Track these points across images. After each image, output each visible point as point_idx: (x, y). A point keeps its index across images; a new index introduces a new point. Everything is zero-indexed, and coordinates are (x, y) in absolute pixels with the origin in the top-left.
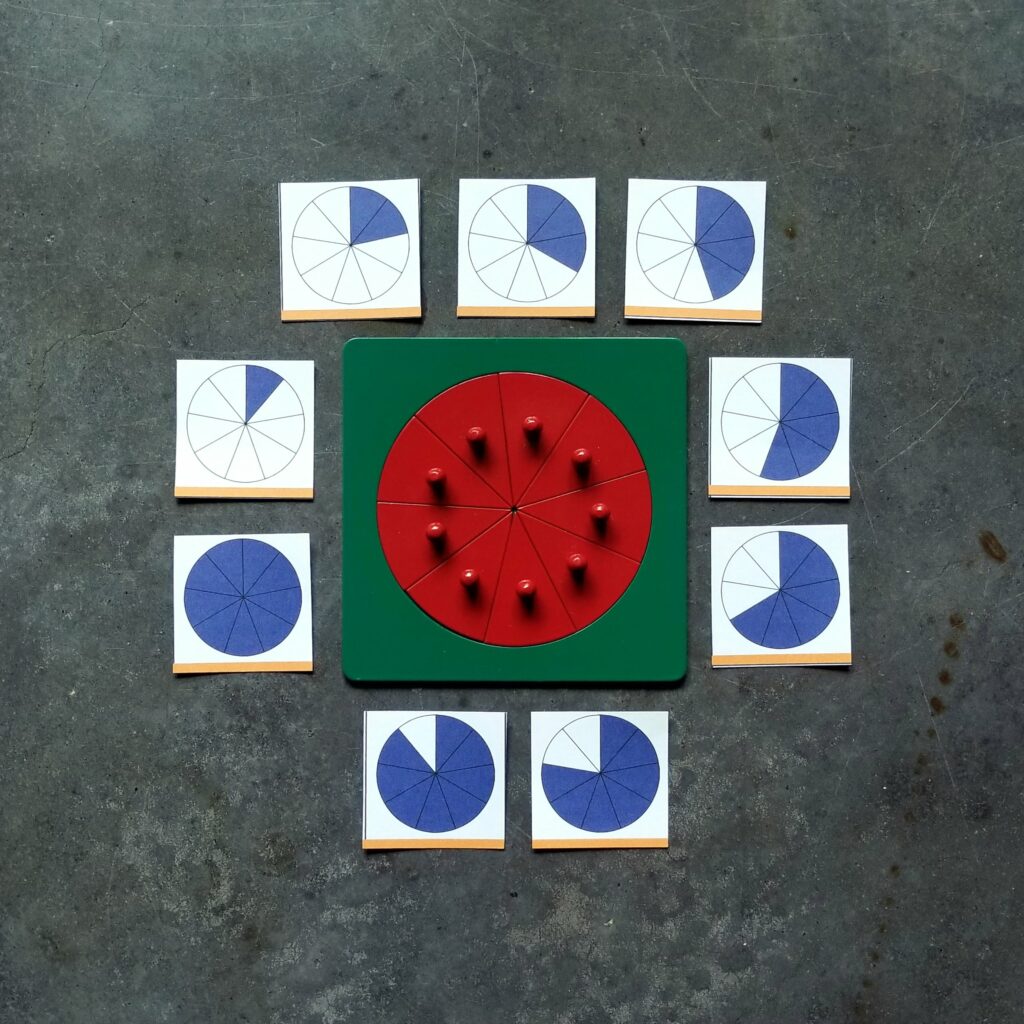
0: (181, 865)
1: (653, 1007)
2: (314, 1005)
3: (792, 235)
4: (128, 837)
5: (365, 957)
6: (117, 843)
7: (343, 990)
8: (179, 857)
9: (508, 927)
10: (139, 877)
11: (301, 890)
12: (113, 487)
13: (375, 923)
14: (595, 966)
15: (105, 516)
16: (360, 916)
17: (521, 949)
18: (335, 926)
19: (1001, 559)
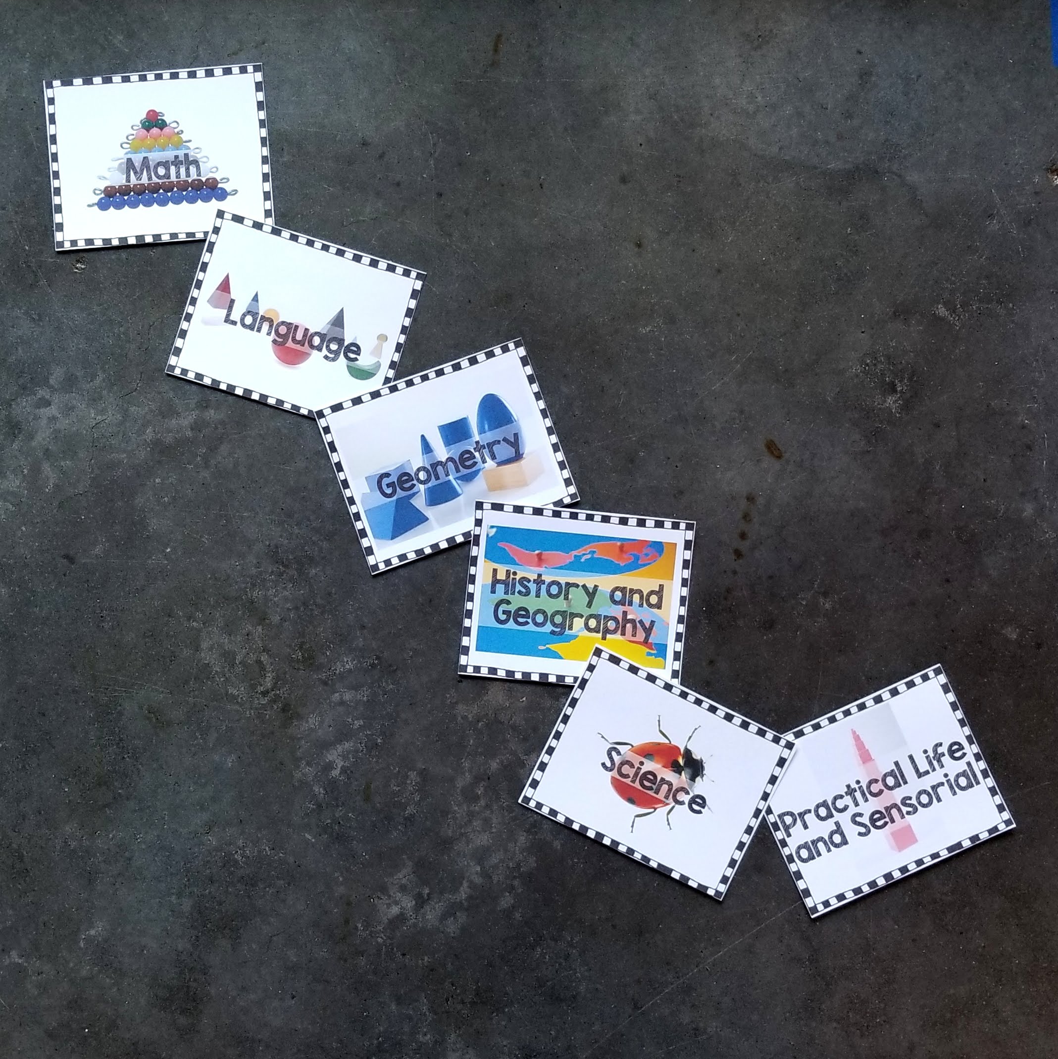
0: (240, 664)
2: (328, 755)
3: (639, 246)
4: (204, 645)
5: (362, 723)
6: (197, 649)
7: (347, 745)
8: (239, 658)
9: (456, 703)
10: (212, 671)
11: (320, 679)
12: (194, 415)
13: (368, 701)
14: (514, 728)
15: (189, 433)
16: (359, 696)
17: (465, 718)
18: (342, 703)
19: (779, 457)
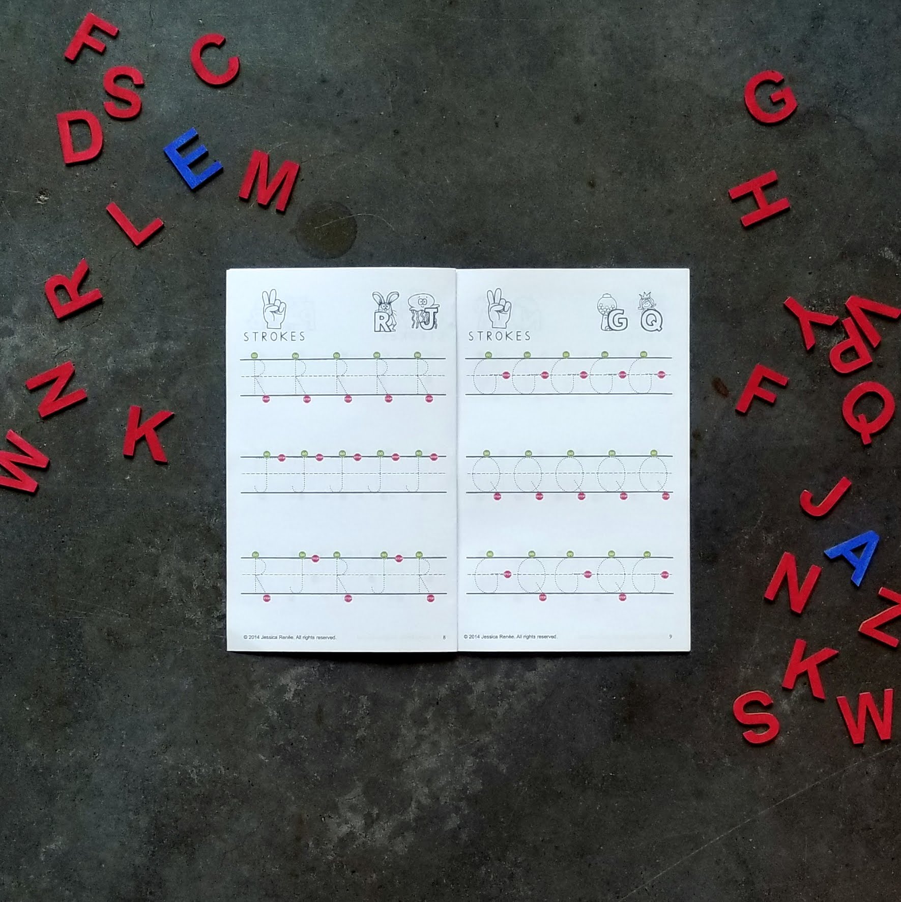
0: (197, 589)
1: (500, 682)
2: (281, 679)
3: (592, 185)
4: (163, 570)
6: (155, 573)
7: (300, 670)
8: (196, 584)
10: (169, 597)
12: (154, 346)
15: (149, 364)
19: (725, 395)
